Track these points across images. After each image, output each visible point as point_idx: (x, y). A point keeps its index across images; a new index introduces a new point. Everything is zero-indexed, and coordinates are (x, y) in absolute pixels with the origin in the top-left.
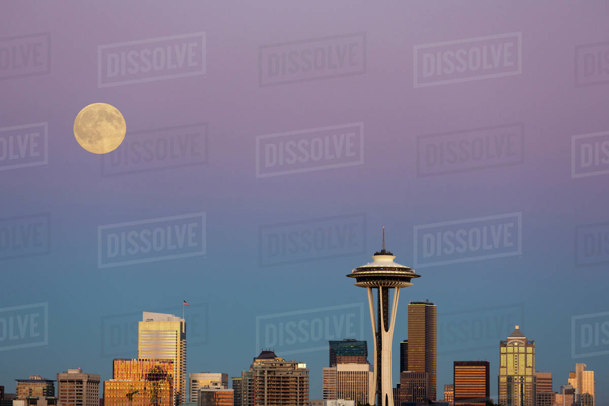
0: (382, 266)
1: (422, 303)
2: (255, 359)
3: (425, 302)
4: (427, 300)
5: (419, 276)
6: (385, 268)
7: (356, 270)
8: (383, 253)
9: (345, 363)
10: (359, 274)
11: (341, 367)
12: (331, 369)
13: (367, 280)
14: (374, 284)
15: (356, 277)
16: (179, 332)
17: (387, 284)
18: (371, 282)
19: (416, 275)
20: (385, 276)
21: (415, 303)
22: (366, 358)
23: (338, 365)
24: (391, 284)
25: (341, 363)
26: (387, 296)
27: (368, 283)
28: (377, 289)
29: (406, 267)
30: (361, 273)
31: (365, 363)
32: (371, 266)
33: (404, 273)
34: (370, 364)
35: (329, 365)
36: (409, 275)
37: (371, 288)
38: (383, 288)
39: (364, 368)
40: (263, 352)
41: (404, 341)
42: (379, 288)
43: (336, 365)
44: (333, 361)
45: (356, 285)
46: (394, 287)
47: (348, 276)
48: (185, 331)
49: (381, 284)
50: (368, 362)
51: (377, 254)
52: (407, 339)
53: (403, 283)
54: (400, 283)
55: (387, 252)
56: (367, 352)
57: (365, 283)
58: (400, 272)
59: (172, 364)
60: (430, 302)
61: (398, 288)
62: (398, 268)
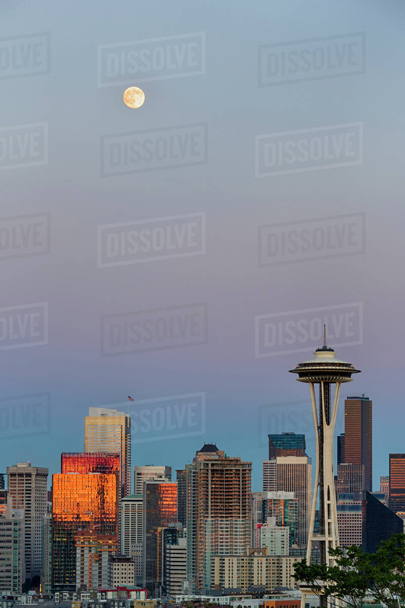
0: (323, 362)
1: (358, 398)
2: (197, 452)
3: (361, 396)
4: (363, 395)
5: (359, 371)
6: (326, 364)
7: (299, 366)
8: (325, 349)
9: (284, 456)
10: (301, 370)
11: (281, 460)
12: (271, 461)
13: (309, 375)
14: (316, 379)
15: (298, 373)
16: (124, 427)
17: (329, 379)
18: (313, 378)
19: (356, 370)
20: (326, 372)
21: (351, 398)
22: (304, 451)
23: (278, 458)
24: (332, 379)
25: (280, 456)
26: (329, 391)
27: (310, 378)
28: (318, 384)
29: (346, 363)
30: (303, 368)
31: (304, 456)
32: (313, 362)
33: (345, 368)
34: (308, 456)
35: (268, 458)
36: (350, 370)
37: (313, 383)
38: (324, 383)
39: (302, 460)
40: (205, 445)
41: (341, 434)
42: (320, 383)
43: (275, 458)
44: (273, 454)
45: (299, 380)
46: (335, 383)
47: (290, 371)
48: (130, 426)
49: (322, 379)
50: (306, 454)
51: (319, 350)
52: (344, 432)
53: (344, 378)
54: (341, 378)
55: (328, 348)
56: (305, 445)
57: (307, 378)
58: (341, 368)
59: (118, 458)
60: (365, 397)
61: (339, 383)
62: (339, 364)
